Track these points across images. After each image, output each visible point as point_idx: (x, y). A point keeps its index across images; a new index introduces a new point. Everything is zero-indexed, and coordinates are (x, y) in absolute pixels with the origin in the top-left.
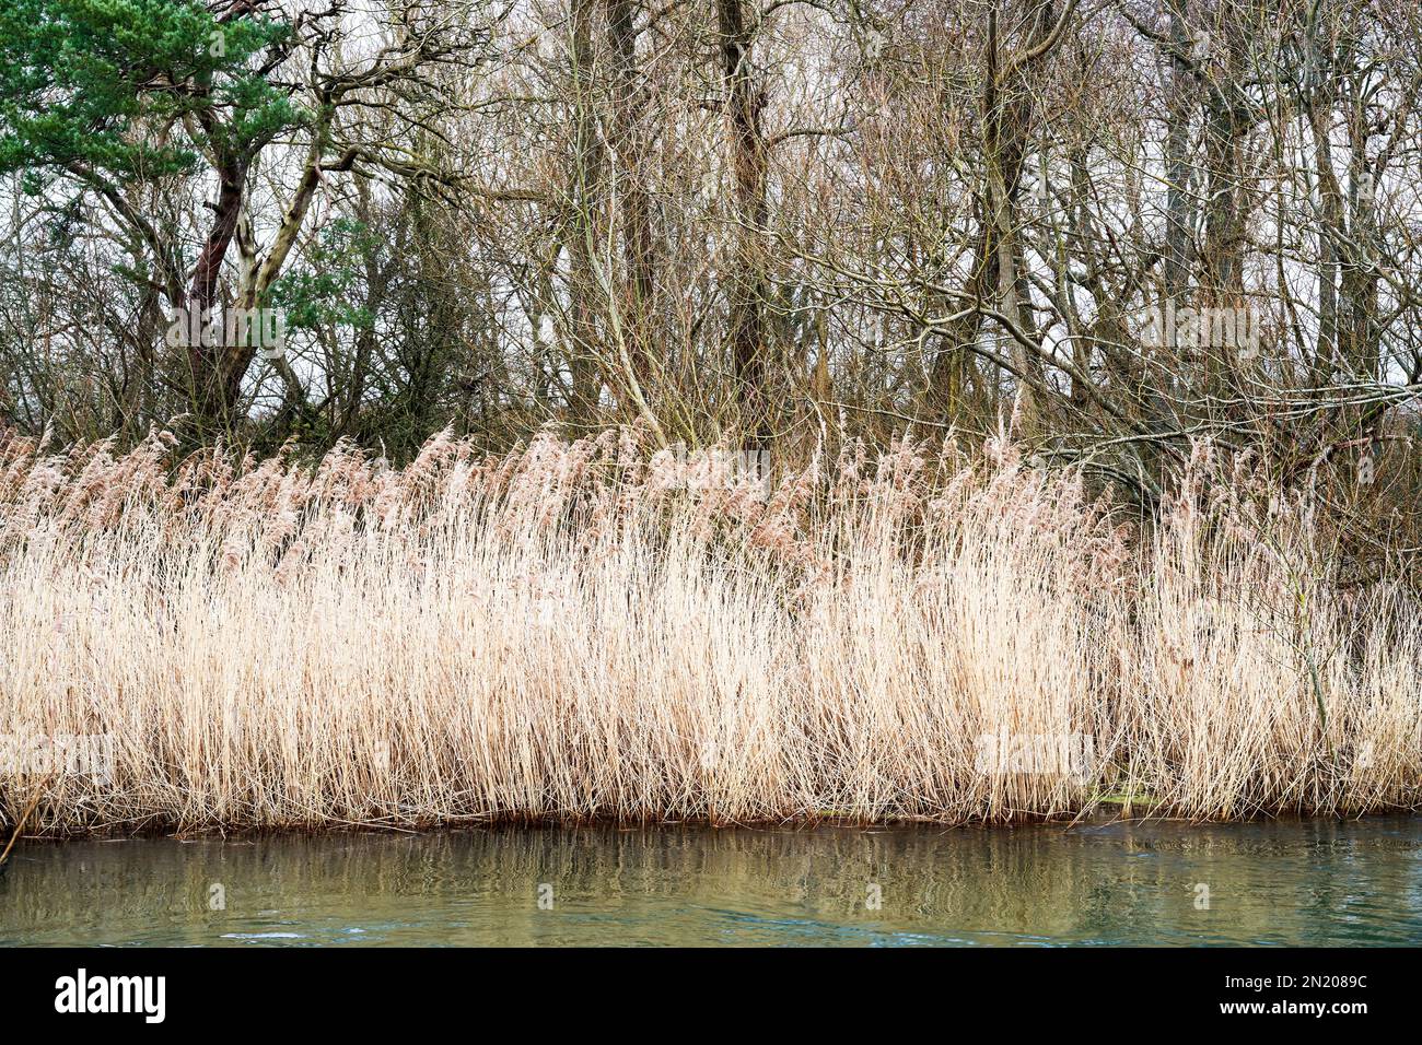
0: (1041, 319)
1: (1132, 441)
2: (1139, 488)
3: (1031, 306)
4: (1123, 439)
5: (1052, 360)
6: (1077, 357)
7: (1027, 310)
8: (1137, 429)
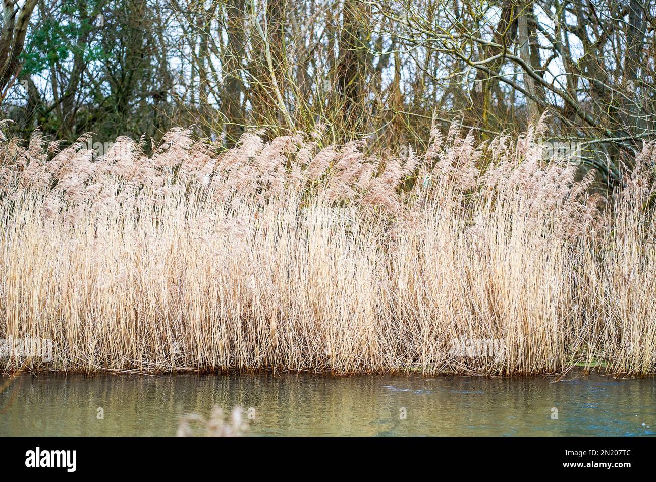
0: (545, 54)
1: (603, 142)
2: (606, 173)
3: (539, 46)
4: (596, 140)
5: (551, 87)
6: (569, 86)
7: (536, 48)
8: (606, 135)
